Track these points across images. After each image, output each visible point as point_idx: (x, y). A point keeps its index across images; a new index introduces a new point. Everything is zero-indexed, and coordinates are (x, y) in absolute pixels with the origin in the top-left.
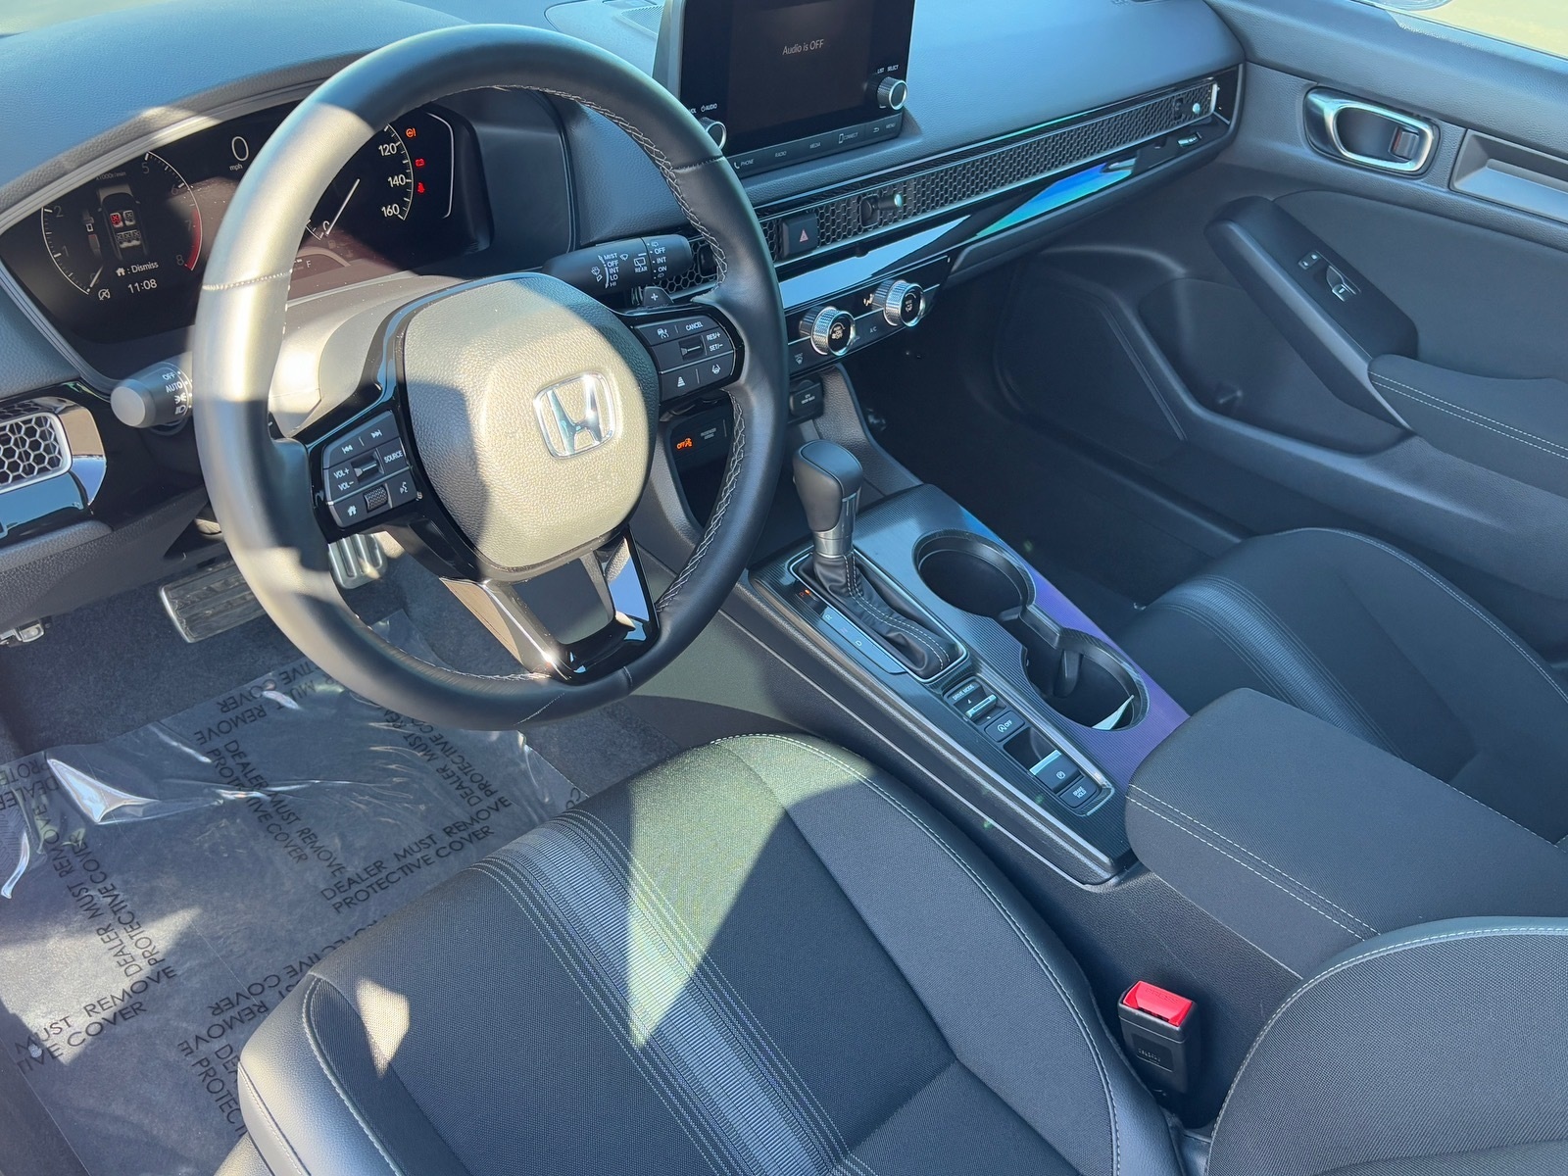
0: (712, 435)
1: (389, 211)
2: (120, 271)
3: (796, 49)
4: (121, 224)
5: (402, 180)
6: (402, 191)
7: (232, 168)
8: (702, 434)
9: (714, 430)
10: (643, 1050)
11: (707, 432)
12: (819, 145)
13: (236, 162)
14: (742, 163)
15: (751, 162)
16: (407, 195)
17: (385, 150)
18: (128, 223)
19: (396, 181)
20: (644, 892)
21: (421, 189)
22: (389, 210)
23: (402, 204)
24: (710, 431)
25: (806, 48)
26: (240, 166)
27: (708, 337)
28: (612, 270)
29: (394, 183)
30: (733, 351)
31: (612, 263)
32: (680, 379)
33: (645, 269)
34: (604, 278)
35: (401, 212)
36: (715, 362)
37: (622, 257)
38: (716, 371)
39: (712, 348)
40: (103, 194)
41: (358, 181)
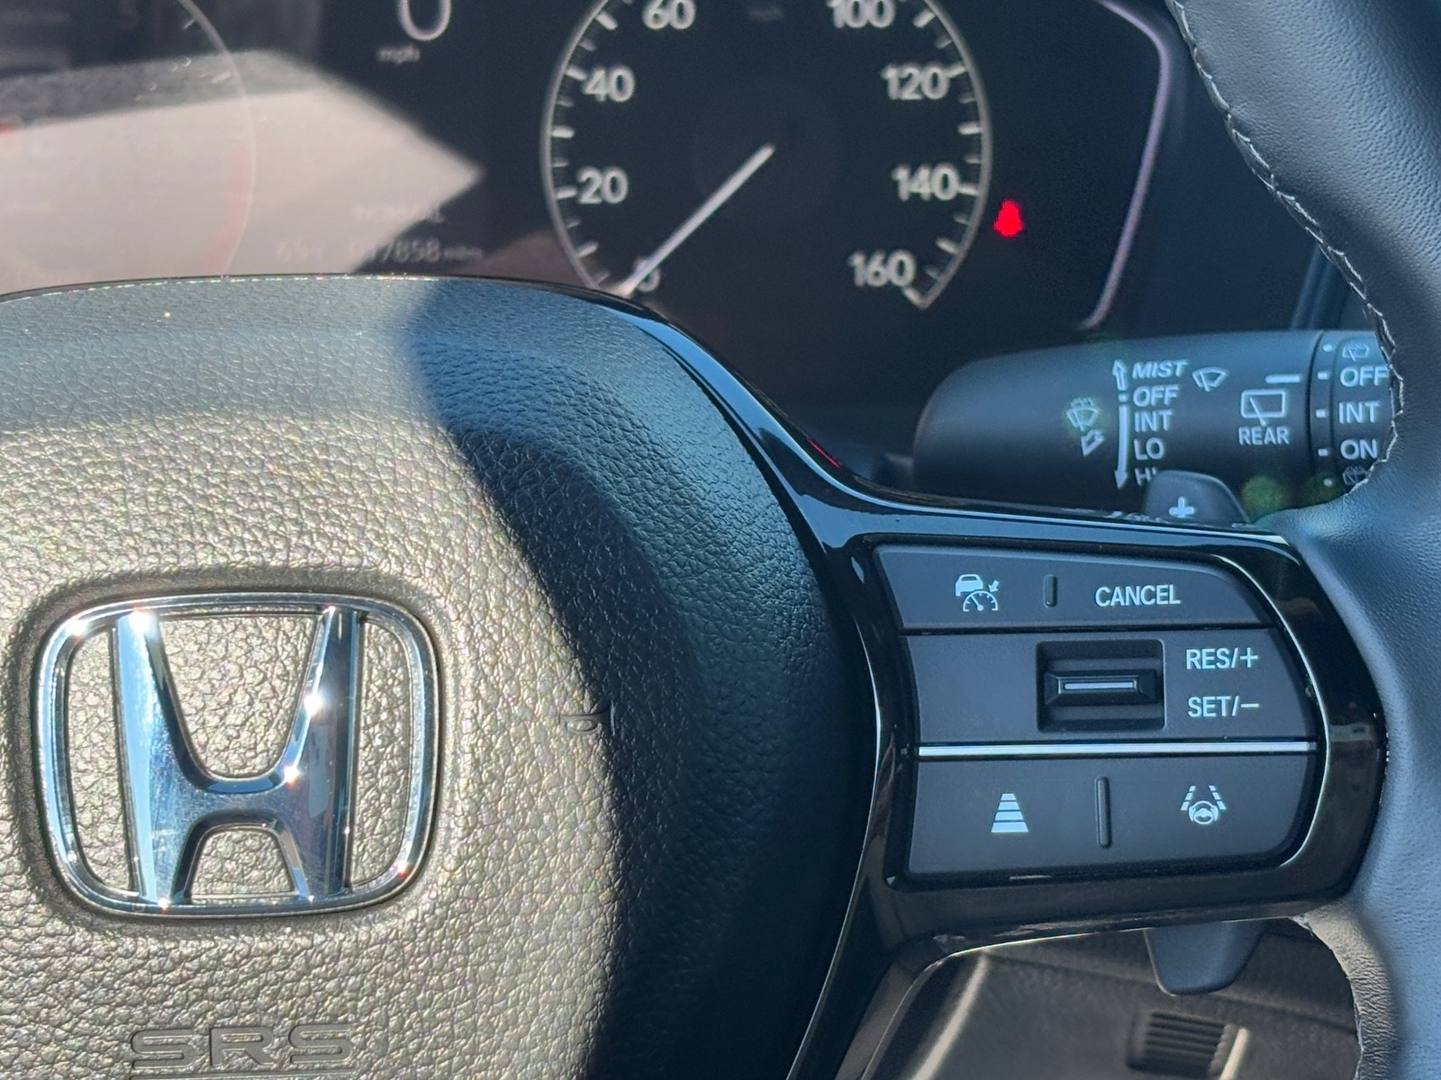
1: (876, 270)
5: (945, 182)
6: (939, 215)
7: (386, 54)
13: (401, 39)
16: (955, 234)
17: (904, 82)
19: (924, 183)
21: (1010, 220)
22: (874, 266)
23: (928, 258)
26: (409, 54)
27: (1198, 658)
28: (1147, 421)
29: (915, 189)
30: (1303, 747)
31: (1152, 395)
32: (1009, 801)
33: (1283, 436)
34: (1108, 454)
35: (921, 282)
36: (1203, 771)
37: (1202, 379)
38: (1205, 813)
39: (1202, 707)
41: (767, 152)
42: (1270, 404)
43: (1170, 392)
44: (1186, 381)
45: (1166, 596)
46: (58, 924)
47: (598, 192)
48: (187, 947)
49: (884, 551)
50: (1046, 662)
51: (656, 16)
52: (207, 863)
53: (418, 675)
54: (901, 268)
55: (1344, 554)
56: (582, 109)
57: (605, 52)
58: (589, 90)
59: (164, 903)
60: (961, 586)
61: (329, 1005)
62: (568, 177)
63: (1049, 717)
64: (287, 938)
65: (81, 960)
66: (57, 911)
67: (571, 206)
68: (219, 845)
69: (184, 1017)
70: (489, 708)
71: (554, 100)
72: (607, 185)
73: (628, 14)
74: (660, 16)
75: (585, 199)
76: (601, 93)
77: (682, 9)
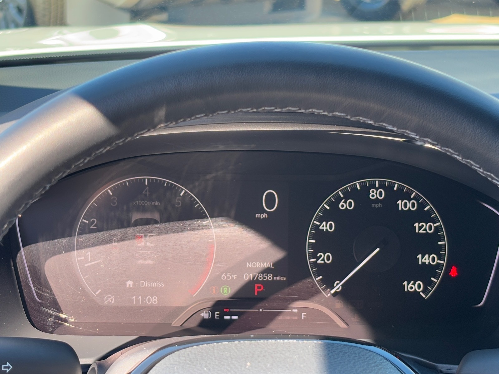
1: (410, 287)
2: (130, 283)
4: (143, 244)
5: (433, 260)
6: (431, 270)
7: (257, 216)
13: (264, 211)
16: (436, 276)
17: (420, 228)
18: (148, 244)
19: (427, 259)
21: (454, 273)
22: (410, 285)
23: (428, 283)
26: (265, 216)
29: (423, 261)
35: (425, 290)
40: (136, 216)
41: (378, 250)
47: (323, 260)
51: (343, 206)
54: (419, 286)
56: (319, 234)
58: (321, 228)
62: (315, 255)
67: (315, 264)
71: (311, 231)
72: (325, 258)
73: (334, 205)
74: (343, 205)
75: (319, 262)
76: (325, 228)
77: (350, 203)
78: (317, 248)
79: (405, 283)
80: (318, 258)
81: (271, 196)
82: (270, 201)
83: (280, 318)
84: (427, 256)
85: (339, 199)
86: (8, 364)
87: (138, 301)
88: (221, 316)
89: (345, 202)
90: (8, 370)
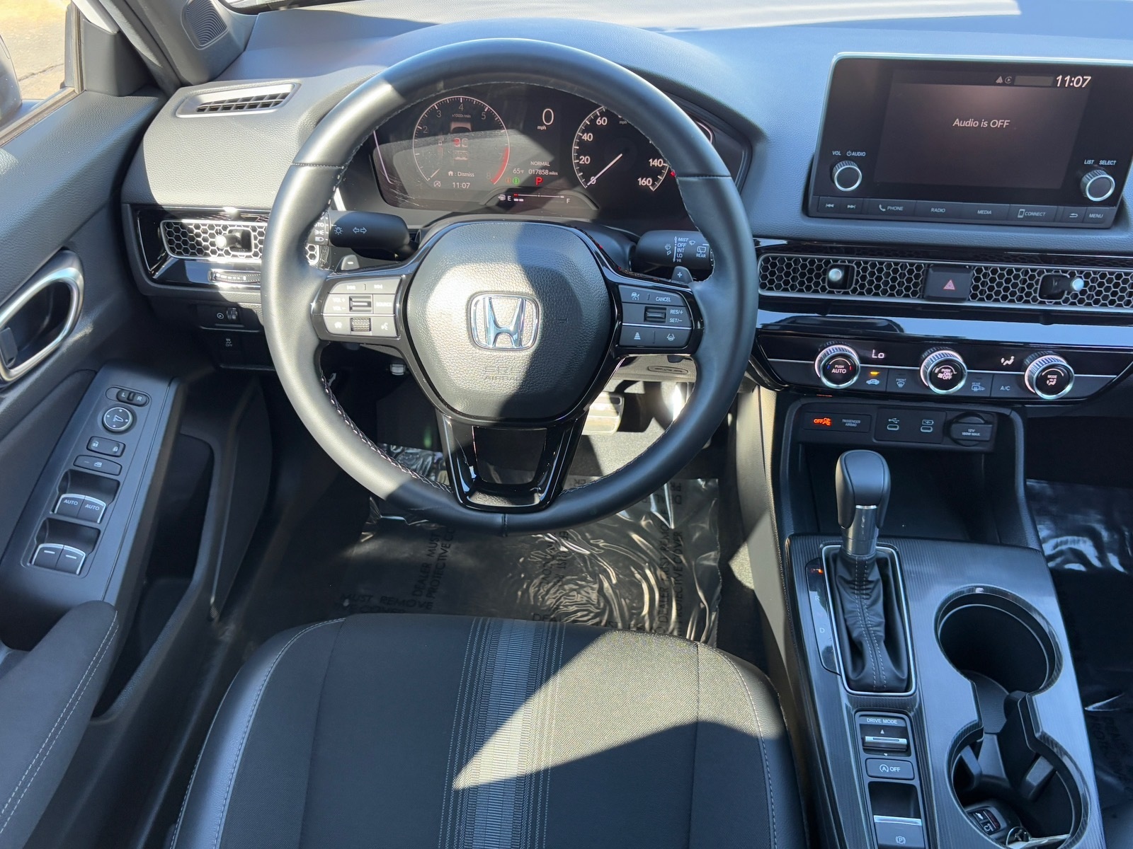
0: (854, 425)
1: (644, 182)
2: (451, 173)
3: (971, 123)
4: (459, 146)
5: (660, 163)
6: (658, 171)
7: (539, 127)
8: (844, 421)
9: (859, 422)
10: (457, 792)
11: (850, 421)
12: (990, 212)
13: (542, 124)
14: (888, 208)
15: (900, 209)
16: (661, 174)
18: (463, 146)
19: (655, 163)
20: (545, 701)
23: (655, 179)
24: (854, 422)
25: (985, 124)
26: (544, 128)
27: (672, 312)
28: (679, 250)
29: (653, 163)
30: (689, 328)
31: (681, 245)
32: (637, 334)
33: (704, 256)
34: (672, 254)
35: (653, 185)
36: (671, 332)
37: (690, 243)
38: (671, 339)
39: (672, 320)
40: (454, 125)
41: (621, 155)
42: (703, 249)
43: (685, 245)
44: (687, 243)
45: (668, 300)
46: (474, 349)
48: (495, 354)
49: (620, 286)
50: (646, 309)
52: (498, 340)
53: (535, 310)
54: (649, 182)
55: (701, 293)
56: (581, 143)
57: (586, 130)
58: (583, 138)
59: (491, 346)
60: (633, 295)
61: (518, 365)
62: (578, 158)
63: (646, 319)
64: (512, 354)
65: (477, 355)
66: (474, 346)
67: (578, 164)
68: (500, 337)
69: (494, 365)
70: (547, 318)
71: (576, 140)
72: (585, 160)
73: (593, 121)
74: (600, 122)
75: (581, 162)
76: (586, 139)
77: (604, 120)
78: (580, 153)
79: (640, 179)
80: (580, 160)
81: (548, 113)
82: (548, 117)
83: (552, 201)
84: (656, 160)
85: (596, 117)
86: (364, 229)
87: (456, 185)
88: (512, 199)
89: (601, 119)
90: (364, 232)
